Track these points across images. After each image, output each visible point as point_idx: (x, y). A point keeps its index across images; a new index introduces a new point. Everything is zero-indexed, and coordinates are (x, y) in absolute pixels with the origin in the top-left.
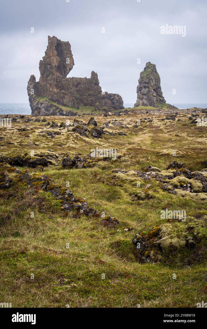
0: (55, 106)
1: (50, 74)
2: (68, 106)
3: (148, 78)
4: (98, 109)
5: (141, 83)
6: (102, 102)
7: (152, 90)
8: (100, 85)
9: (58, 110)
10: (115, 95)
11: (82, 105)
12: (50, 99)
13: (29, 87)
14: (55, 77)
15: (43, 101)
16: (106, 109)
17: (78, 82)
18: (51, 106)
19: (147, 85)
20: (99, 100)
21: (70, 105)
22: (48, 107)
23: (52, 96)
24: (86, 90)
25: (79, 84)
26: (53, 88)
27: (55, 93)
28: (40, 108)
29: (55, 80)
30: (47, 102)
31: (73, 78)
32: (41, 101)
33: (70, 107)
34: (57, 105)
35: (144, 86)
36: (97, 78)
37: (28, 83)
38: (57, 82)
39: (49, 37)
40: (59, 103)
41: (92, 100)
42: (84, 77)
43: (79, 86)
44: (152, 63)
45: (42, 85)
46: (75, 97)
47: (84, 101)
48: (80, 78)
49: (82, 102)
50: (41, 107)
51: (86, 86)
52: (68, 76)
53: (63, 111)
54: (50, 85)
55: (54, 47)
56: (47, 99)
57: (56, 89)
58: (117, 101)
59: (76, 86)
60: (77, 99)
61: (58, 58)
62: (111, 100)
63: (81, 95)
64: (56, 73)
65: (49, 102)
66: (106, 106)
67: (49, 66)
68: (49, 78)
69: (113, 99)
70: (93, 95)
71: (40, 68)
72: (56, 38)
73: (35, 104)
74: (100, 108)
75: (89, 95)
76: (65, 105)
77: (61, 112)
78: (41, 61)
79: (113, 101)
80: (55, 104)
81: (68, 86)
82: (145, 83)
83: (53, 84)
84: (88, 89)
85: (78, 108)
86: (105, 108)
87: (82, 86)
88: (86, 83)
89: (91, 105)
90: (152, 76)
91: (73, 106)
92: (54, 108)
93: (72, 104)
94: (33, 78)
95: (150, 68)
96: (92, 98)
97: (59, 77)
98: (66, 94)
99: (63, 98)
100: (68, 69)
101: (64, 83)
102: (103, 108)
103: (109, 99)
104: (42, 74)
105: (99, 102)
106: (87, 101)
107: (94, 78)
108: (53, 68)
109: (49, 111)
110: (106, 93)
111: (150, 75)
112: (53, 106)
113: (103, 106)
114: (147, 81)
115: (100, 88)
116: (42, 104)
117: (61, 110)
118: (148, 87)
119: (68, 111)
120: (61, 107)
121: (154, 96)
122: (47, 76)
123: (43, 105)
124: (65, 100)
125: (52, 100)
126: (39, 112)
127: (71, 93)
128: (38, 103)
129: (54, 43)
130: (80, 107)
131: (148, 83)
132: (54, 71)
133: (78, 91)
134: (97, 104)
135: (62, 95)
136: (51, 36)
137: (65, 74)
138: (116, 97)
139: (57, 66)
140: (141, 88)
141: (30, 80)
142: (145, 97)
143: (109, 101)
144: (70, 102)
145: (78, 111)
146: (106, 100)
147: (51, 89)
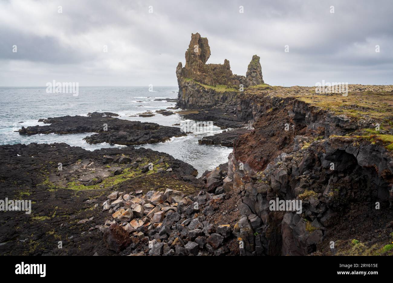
0: (199, 85)
1: (194, 61)
2: (208, 85)
3: (256, 66)
4: (230, 87)
5: (251, 69)
6: (233, 82)
7: (259, 74)
8: (231, 69)
9: (201, 88)
10: (242, 76)
11: (218, 84)
12: (194, 80)
13: (178, 71)
15: (189, 81)
17: (215, 67)
18: (196, 84)
19: (255, 71)
20: (231, 80)
21: (209, 84)
22: (194, 85)
23: (196, 78)
24: (221, 73)
25: (215, 68)
26: (196, 72)
27: (198, 76)
28: (187, 86)
29: (199, 65)
30: (192, 82)
31: (211, 64)
32: (188, 81)
33: (209, 86)
34: (200, 84)
35: (253, 71)
36: (229, 64)
37: (177, 68)
38: (200, 67)
39: (192, 34)
40: (201, 82)
41: (226, 80)
42: (219, 64)
43: (215, 70)
44: (257, 56)
45: (188, 69)
46: (213, 78)
47: (219, 81)
48: (216, 64)
49: (218, 82)
51: (221, 70)
52: (207, 63)
53: (205, 88)
54: (194, 69)
55: (197, 41)
56: (193, 80)
57: (199, 73)
58: (244, 81)
59: (214, 70)
60: (214, 79)
61: (200, 49)
62: (239, 80)
63: (217, 77)
64: (199, 61)
65: (194, 82)
66: (236, 84)
67: (192, 56)
68: (194, 64)
69: (241, 79)
70: (226, 77)
71: (186, 57)
72: (199, 34)
73: (183, 83)
75: (223, 77)
76: (206, 84)
77: (203, 89)
78: (186, 52)
79: (241, 81)
80: (199, 83)
81: (208, 70)
82: (254, 69)
83: (197, 68)
84: (222, 73)
85: (215, 86)
87: (218, 70)
88: (221, 68)
89: (224, 84)
90: (259, 65)
91: (212, 85)
92: (198, 86)
93: (211, 83)
94: (180, 64)
95: (257, 59)
96: (225, 79)
97: (201, 63)
98: (206, 76)
99: (204, 79)
100: (207, 58)
101: (205, 68)
102: (234, 86)
103: (238, 80)
104: (188, 61)
105: (231, 82)
106: (222, 81)
107: (227, 64)
108: (197, 57)
109: (194, 88)
110: (236, 75)
111: (257, 64)
113: (234, 85)
114: (256, 68)
115: (231, 71)
116: (188, 83)
117: (203, 87)
118: (256, 72)
119: (209, 88)
120: (203, 85)
121: (260, 78)
122: (192, 63)
123: (190, 84)
124: (206, 81)
125: (195, 80)
127: (210, 75)
128: (186, 83)
129: (197, 38)
130: (217, 86)
131: (256, 69)
132: (197, 59)
133: (214, 74)
134: (229, 83)
135: (203, 76)
136: (194, 33)
137: (204, 61)
138: (243, 78)
139: (200, 55)
140: (251, 72)
141: (179, 65)
142: (254, 79)
143: (238, 81)
144: (209, 81)
145: (215, 88)
146: (236, 80)
147: (195, 73)
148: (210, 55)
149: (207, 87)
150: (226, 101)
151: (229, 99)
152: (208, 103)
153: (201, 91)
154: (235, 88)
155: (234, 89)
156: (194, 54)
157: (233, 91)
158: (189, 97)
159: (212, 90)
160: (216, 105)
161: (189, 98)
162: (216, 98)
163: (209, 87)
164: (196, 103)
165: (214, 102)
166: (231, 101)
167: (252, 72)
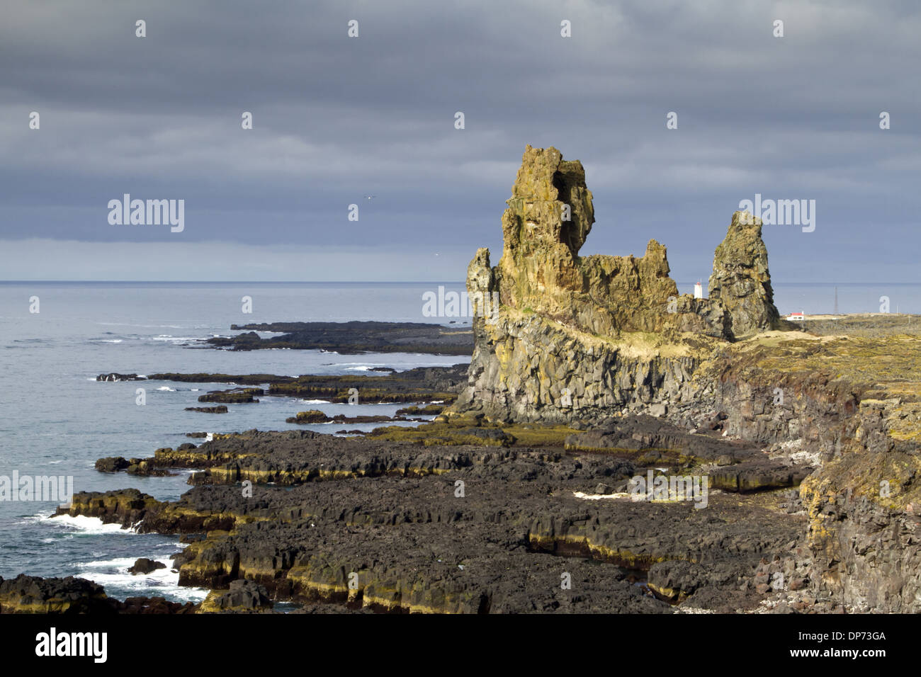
0: (560, 331)
1: (536, 245)
2: (593, 333)
3: (750, 253)
4: (672, 340)
5: (732, 265)
6: (680, 321)
7: (760, 285)
9: (569, 343)
11: (626, 329)
12: (540, 314)
14: (558, 256)
16: (694, 339)
17: (614, 267)
18: (549, 330)
19: (746, 272)
20: (672, 314)
21: (598, 330)
22: (541, 334)
23: (548, 306)
26: (547, 285)
27: (556, 299)
28: (515, 338)
29: (558, 263)
30: (535, 323)
31: (598, 258)
33: (598, 336)
34: (565, 330)
35: (738, 275)
36: (665, 260)
38: (562, 268)
40: (568, 323)
41: (653, 317)
42: (628, 256)
43: (616, 280)
45: (513, 274)
46: (608, 308)
47: (630, 319)
48: (619, 259)
49: (625, 321)
50: (519, 335)
51: (635, 280)
53: (582, 346)
54: (540, 275)
55: (550, 176)
56: (536, 315)
57: (558, 288)
59: (610, 279)
60: (613, 313)
61: (563, 205)
62: (701, 317)
63: (621, 304)
64: (557, 245)
65: (541, 323)
66: (691, 330)
67: (530, 225)
68: (536, 256)
70: (654, 304)
72: (558, 153)
74: (676, 338)
75: (643, 303)
76: (585, 330)
77: (577, 347)
79: (708, 319)
80: (559, 327)
81: (589, 279)
83: (550, 273)
84: (640, 288)
85: (619, 338)
86: (687, 335)
87: (625, 279)
88: (634, 271)
89: (650, 330)
91: (605, 333)
92: (558, 337)
93: (602, 326)
94: (484, 257)
96: (653, 311)
98: (585, 301)
99: (578, 310)
102: (683, 337)
103: (696, 314)
105: (673, 323)
106: (639, 318)
107: (655, 259)
109: (544, 345)
110: (691, 298)
111: (753, 245)
112: (555, 332)
114: (748, 263)
115: (674, 284)
116: (520, 326)
117: (577, 342)
118: (748, 276)
119: (598, 345)
120: (575, 334)
123: (525, 330)
124: (583, 317)
125: (544, 314)
126: (511, 349)
128: (508, 324)
130: (623, 334)
134: (667, 326)
135: (576, 302)
137: (574, 247)
139: (559, 225)
143: (698, 319)
144: (594, 320)
145: (620, 345)
146: (690, 316)
147: (541, 288)
148: (594, 221)
149: (590, 343)
150: (661, 392)
151: (669, 385)
152: (596, 398)
153: (571, 354)
154: (688, 341)
155: (687, 347)
156: (535, 221)
157: (684, 354)
158: (526, 375)
159: (609, 351)
160: (624, 403)
161: (523, 382)
162: (623, 377)
163: (599, 342)
164: (552, 399)
165: (618, 396)
166: (679, 393)
167: (736, 279)
